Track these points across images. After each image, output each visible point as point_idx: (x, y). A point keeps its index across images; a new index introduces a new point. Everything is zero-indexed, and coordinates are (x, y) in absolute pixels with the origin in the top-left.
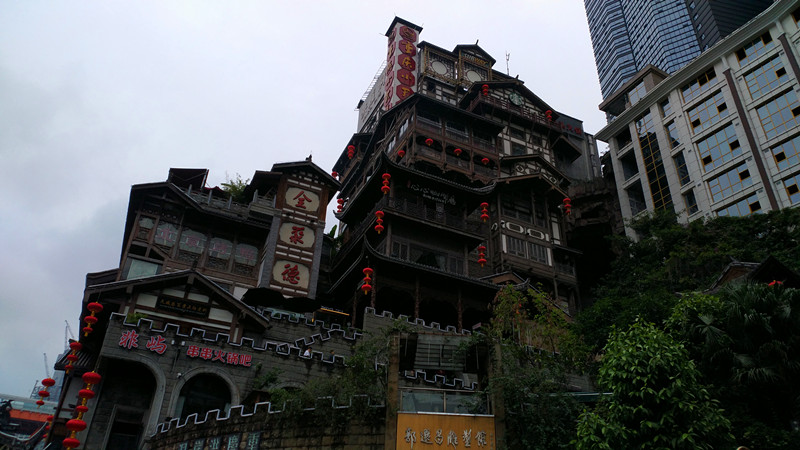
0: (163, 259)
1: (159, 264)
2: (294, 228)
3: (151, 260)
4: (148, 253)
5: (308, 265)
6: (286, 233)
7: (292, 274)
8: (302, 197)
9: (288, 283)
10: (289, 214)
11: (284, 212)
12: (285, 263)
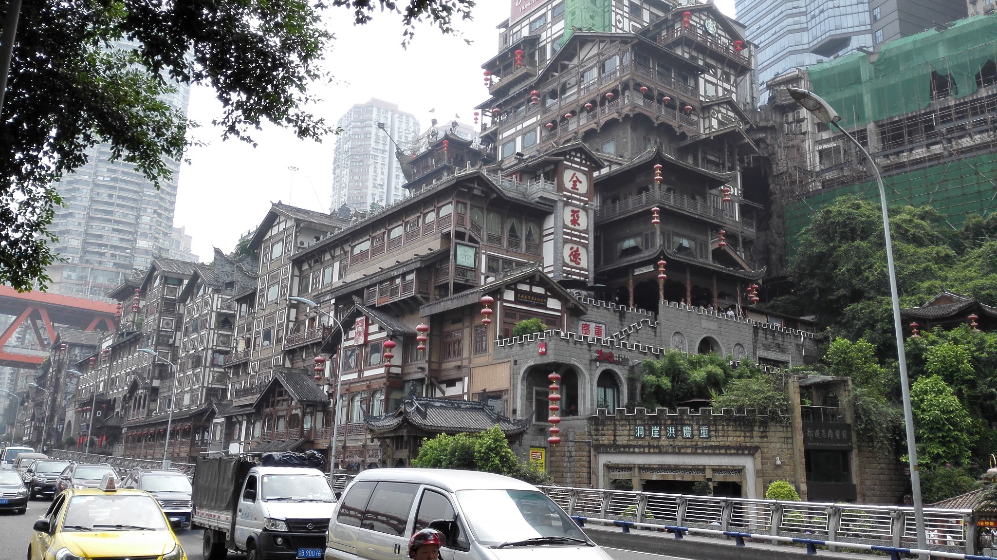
0: (477, 243)
1: (476, 248)
2: (572, 211)
3: (470, 244)
4: (467, 238)
5: (585, 246)
6: (567, 215)
7: (575, 255)
8: (575, 179)
9: (573, 264)
10: (569, 198)
11: (565, 196)
12: (570, 245)
